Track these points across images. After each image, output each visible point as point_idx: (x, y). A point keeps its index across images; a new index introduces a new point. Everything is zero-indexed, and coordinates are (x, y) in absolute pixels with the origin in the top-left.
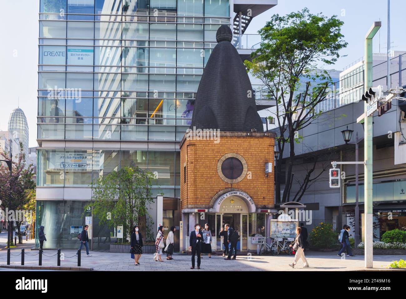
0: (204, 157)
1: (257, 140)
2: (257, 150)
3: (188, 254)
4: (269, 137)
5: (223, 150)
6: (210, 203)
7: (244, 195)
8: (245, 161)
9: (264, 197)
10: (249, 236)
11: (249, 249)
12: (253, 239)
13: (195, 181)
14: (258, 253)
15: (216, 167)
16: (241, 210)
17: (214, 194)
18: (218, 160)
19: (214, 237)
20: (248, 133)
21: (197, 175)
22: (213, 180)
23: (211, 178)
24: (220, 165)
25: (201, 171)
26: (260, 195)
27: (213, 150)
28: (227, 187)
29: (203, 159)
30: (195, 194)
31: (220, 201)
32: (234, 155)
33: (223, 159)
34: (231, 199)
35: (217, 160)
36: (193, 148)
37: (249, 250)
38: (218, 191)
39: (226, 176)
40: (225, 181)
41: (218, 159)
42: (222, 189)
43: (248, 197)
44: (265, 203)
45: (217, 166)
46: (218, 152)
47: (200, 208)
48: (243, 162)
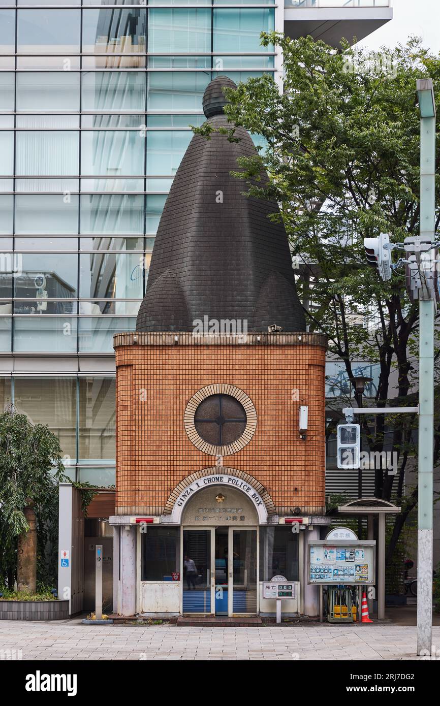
0: (152, 394)
1: (281, 353)
2: (281, 376)
3: (115, 621)
4: (309, 345)
5: (199, 378)
6: (168, 502)
7: (239, 483)
8: (251, 401)
9: (296, 489)
10: (260, 581)
11: (261, 610)
12: (268, 587)
13: (132, 451)
14: (279, 620)
15: (181, 416)
16: (241, 520)
17: (178, 482)
18: (187, 401)
19: (177, 582)
20: (259, 335)
21: (137, 437)
22: (175, 449)
23: (169, 442)
24: (190, 413)
25: (146, 426)
26: (286, 482)
27: (175, 378)
28: (207, 464)
29: (152, 399)
30: (133, 482)
31: (183, 498)
32: (226, 389)
33: (199, 397)
34: (218, 493)
35: (184, 402)
36: (127, 372)
37: (260, 612)
38: (187, 474)
39: (206, 439)
40: (203, 451)
41: (187, 399)
42: (195, 469)
43: (249, 489)
44: (299, 501)
45: (183, 415)
46: (186, 382)
47: (144, 515)
48: (248, 405)
